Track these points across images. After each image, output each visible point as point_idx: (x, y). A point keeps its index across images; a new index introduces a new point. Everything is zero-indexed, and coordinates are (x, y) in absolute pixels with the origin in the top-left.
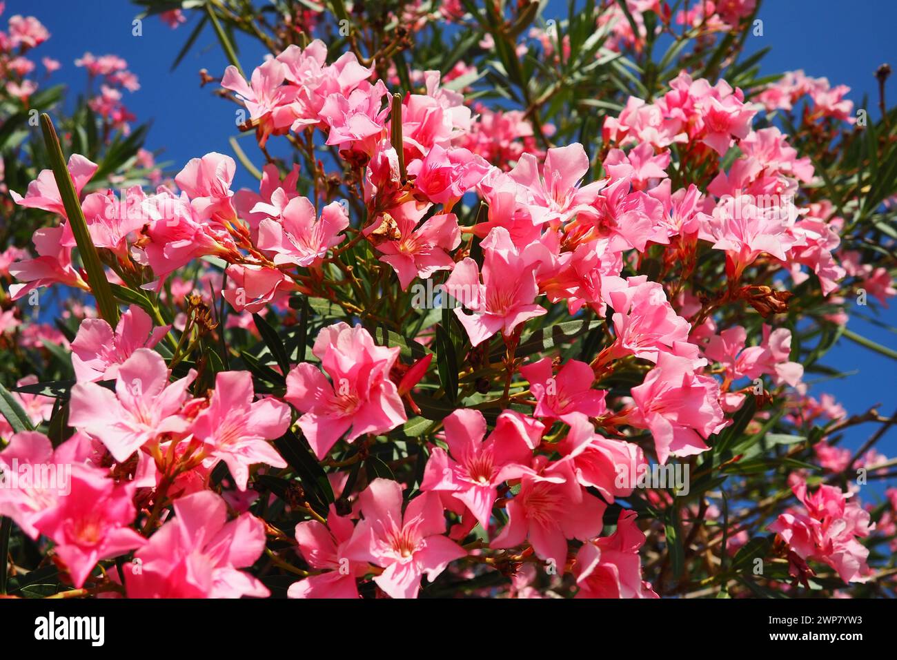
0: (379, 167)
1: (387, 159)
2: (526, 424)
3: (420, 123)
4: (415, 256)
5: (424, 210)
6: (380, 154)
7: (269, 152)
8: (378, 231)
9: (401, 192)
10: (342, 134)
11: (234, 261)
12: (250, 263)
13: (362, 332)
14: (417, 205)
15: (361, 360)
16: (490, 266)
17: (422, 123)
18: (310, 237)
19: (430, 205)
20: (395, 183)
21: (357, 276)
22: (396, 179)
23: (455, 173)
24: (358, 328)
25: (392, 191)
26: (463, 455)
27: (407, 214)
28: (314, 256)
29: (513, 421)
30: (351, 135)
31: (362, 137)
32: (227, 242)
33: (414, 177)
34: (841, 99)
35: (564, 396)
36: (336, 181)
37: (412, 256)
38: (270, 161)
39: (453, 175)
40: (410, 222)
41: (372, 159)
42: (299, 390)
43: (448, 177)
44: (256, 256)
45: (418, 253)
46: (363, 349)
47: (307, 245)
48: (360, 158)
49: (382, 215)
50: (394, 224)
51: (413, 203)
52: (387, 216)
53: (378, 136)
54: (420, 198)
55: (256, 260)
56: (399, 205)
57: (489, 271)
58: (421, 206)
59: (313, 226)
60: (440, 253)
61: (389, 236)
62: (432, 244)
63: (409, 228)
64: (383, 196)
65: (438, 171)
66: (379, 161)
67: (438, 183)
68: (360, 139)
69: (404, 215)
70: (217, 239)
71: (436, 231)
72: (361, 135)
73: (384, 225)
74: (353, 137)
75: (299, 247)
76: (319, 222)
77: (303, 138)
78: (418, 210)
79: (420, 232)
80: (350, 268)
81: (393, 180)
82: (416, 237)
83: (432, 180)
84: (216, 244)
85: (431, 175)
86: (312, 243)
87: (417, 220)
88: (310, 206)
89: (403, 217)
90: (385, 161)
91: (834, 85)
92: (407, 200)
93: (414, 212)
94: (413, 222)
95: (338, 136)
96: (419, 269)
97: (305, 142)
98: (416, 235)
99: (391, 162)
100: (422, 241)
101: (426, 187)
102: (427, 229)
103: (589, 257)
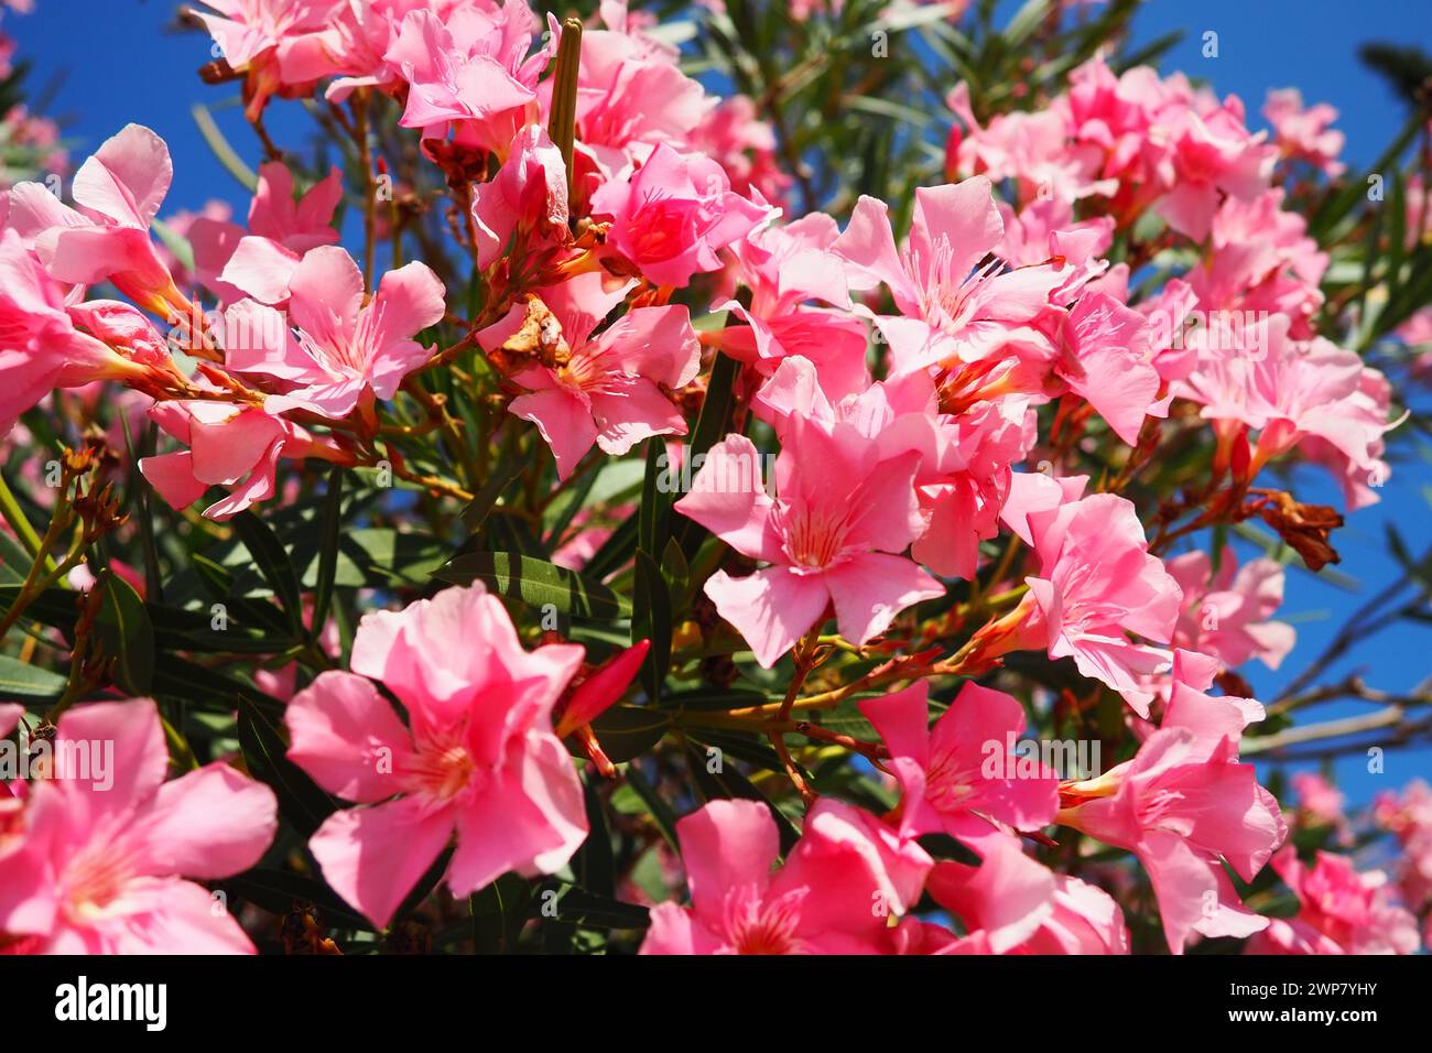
0: (521, 188)
1: (541, 170)
2: (884, 848)
3: (604, 93)
4: (593, 395)
5: (619, 291)
6: (526, 155)
7: (270, 132)
8: (517, 343)
9: (567, 250)
10: (436, 103)
11: (162, 393)
12: (203, 395)
13: (488, 606)
14: (604, 281)
15: (482, 674)
16: (796, 454)
17: (611, 94)
18: (349, 339)
19: (633, 283)
20: (557, 226)
21: (453, 414)
22: (559, 218)
23: (705, 216)
24: (478, 594)
25: (546, 246)
26: (726, 915)
27: (578, 302)
28: (357, 385)
29: (859, 849)
30: (458, 106)
31: (485, 113)
32: (139, 350)
33: (609, 218)
34: (1323, 129)
35: (956, 767)
36: (413, 204)
37: (584, 395)
38: (273, 155)
39: (698, 218)
40: (585, 318)
41: (505, 167)
42: (322, 737)
43: (688, 225)
44: (216, 380)
45: (598, 389)
46: (488, 651)
47: (343, 360)
48: (469, 160)
49: (525, 302)
50: (555, 328)
51: (596, 276)
52: (537, 305)
53: (518, 115)
54: (614, 267)
55: (218, 390)
56: (563, 277)
57: (792, 464)
58: (614, 284)
59: (359, 313)
60: (649, 392)
61: (542, 357)
62: (631, 370)
63: (582, 329)
64: (528, 256)
65: (663, 207)
66: (522, 173)
67: (659, 235)
68: (479, 115)
69: (572, 300)
70: (115, 342)
71: (642, 341)
72: (480, 108)
73: (531, 328)
74: (463, 112)
75: (325, 365)
76: (371, 307)
77: (346, 109)
78: (606, 291)
79: (607, 340)
80: (438, 399)
81: (553, 220)
82: (596, 353)
83: (647, 229)
84: (110, 355)
85: (647, 216)
86: (353, 352)
87: (600, 314)
88: (351, 270)
89: (570, 306)
90: (537, 174)
91: (1308, 104)
92: (582, 270)
93: (595, 295)
94: (591, 318)
95: (427, 107)
96: (600, 428)
97: (350, 119)
98: (597, 347)
99: (549, 177)
100: (607, 362)
101: (634, 243)
102: (621, 337)
103: (997, 435)
